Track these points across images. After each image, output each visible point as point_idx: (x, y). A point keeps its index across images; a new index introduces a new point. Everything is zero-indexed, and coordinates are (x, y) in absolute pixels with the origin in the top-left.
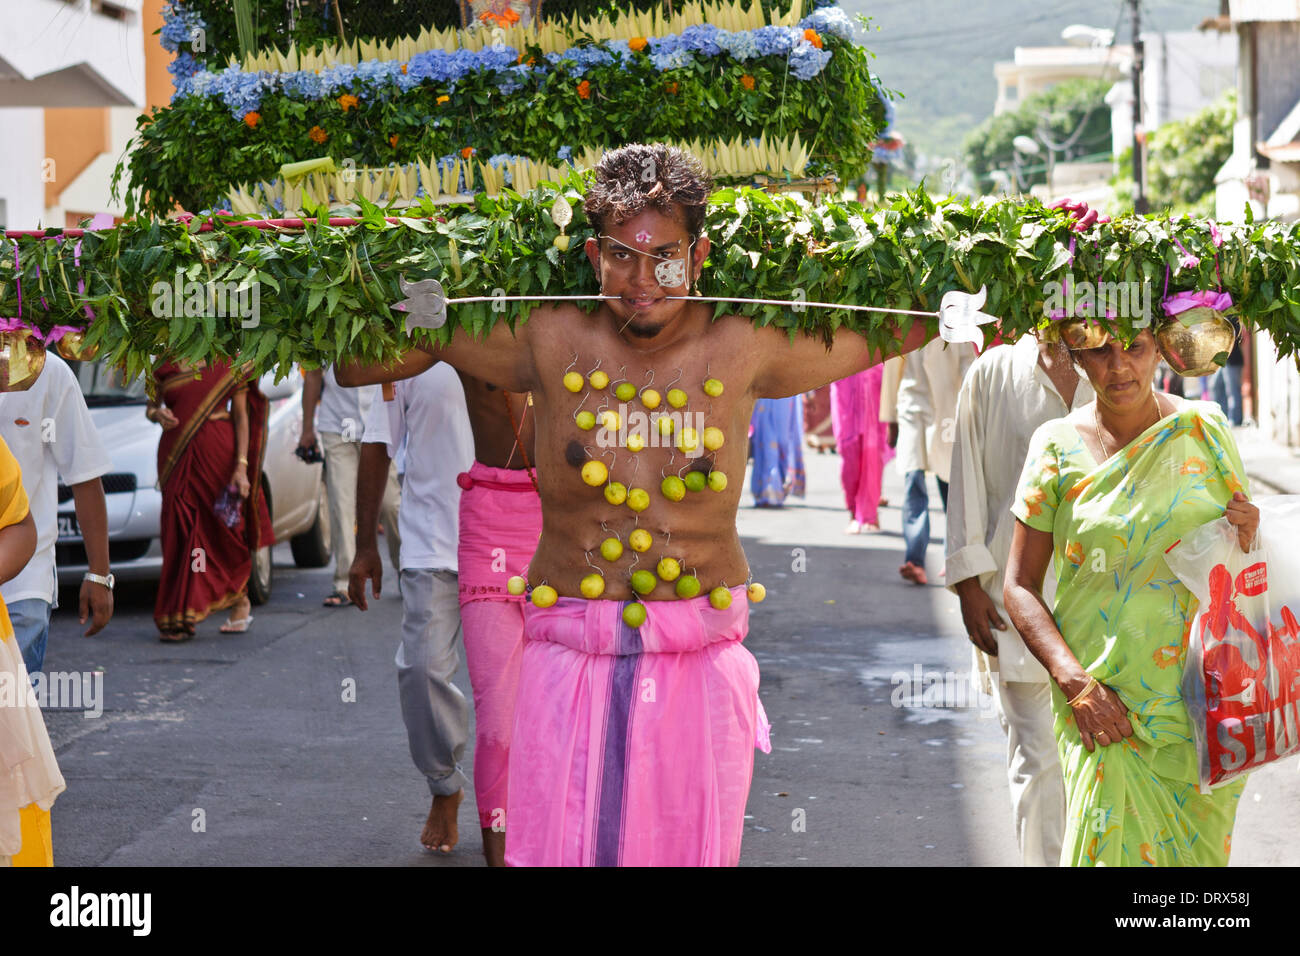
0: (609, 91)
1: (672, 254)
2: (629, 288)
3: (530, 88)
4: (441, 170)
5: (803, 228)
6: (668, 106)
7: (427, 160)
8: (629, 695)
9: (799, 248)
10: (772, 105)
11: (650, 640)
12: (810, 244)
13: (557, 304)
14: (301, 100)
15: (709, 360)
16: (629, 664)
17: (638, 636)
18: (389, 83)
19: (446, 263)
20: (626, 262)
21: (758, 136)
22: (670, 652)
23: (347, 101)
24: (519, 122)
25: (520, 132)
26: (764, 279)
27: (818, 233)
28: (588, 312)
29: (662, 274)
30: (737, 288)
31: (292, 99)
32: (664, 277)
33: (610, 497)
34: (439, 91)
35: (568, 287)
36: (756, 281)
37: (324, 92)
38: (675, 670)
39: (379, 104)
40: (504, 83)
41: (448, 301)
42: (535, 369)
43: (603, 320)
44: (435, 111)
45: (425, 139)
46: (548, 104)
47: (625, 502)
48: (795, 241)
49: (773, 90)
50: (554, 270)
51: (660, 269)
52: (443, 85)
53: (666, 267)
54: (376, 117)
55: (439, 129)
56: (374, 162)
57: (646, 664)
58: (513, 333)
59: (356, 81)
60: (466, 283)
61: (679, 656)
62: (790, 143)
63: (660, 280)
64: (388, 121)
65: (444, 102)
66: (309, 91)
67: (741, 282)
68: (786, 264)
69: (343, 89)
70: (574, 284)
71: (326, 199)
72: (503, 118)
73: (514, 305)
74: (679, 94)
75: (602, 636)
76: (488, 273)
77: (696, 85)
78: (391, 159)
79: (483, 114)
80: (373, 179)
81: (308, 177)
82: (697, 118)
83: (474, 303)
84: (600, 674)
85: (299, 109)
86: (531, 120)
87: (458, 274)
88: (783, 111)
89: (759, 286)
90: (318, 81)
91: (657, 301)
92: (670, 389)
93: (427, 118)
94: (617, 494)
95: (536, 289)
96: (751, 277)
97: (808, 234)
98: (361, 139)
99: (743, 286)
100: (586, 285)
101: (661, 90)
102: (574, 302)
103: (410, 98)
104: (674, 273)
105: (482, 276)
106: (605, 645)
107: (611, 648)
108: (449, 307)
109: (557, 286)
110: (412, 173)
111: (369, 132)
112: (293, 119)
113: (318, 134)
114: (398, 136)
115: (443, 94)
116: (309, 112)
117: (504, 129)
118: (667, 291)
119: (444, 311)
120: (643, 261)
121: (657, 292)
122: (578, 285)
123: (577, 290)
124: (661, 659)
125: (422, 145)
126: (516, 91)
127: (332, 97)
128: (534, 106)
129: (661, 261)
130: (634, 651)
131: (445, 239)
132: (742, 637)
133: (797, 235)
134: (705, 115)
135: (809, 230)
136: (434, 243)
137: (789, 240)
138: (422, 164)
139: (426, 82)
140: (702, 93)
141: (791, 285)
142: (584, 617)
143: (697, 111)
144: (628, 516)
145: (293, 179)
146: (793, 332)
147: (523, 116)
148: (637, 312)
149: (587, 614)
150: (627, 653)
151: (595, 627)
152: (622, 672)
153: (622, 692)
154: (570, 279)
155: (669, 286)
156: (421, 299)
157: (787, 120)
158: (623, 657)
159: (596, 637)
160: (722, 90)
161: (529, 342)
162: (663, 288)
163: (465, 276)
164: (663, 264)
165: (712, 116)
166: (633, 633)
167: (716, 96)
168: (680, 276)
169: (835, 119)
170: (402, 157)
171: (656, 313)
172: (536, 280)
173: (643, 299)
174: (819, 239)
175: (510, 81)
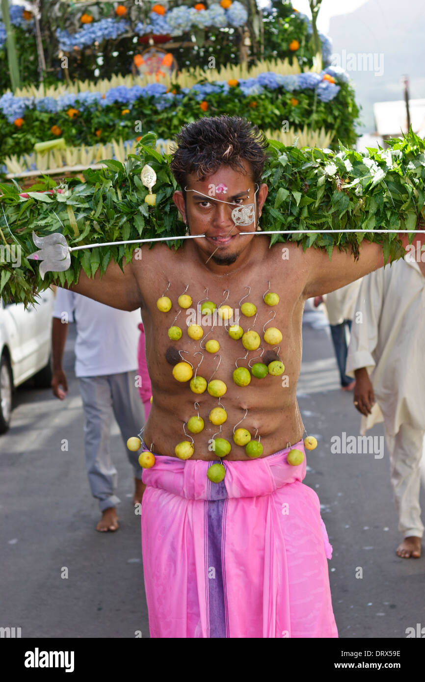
0: (219, 106)
1: (243, 199)
2: (211, 229)
3: (174, 105)
4: (125, 148)
5: (331, 169)
6: (252, 112)
7: (118, 141)
8: (220, 532)
9: (330, 186)
10: (308, 113)
11: (233, 490)
12: (339, 182)
13: (152, 246)
14: (46, 112)
15: (270, 278)
16: (218, 507)
17: (224, 488)
18: (96, 103)
19: (66, 223)
20: (209, 209)
21: (302, 130)
22: (248, 497)
23: (72, 112)
24: (168, 123)
25: (169, 128)
26: (305, 213)
27: (342, 172)
28: (176, 248)
29: (237, 216)
30: (286, 221)
31: (41, 111)
32: (239, 219)
33: (193, 389)
34: (123, 108)
35: (159, 232)
36: (300, 213)
37: (59, 109)
38: (252, 509)
39: (90, 113)
40: (159, 103)
41: (71, 249)
42: (140, 294)
43: (189, 252)
44: (121, 117)
45: (116, 131)
46: (184, 113)
47: (206, 390)
48: (327, 181)
49: (310, 105)
50: (147, 221)
51: (235, 213)
52: (126, 105)
53: (240, 211)
54: (88, 120)
55: (124, 127)
56: (88, 144)
57: (230, 506)
58: (122, 269)
59: (77, 102)
60: (81, 238)
61: (255, 499)
62: (320, 134)
63: (235, 222)
64: (95, 121)
65: (126, 114)
66: (51, 107)
67: (288, 216)
68: (321, 198)
69: (70, 107)
70: (163, 229)
71: (61, 163)
72: (160, 121)
73: (121, 249)
74: (257, 107)
75: (197, 488)
76: (97, 228)
77: (267, 103)
78: (97, 142)
79: (148, 119)
80: (87, 152)
81: (50, 150)
82: (267, 120)
83: (91, 249)
84: (198, 517)
85: (45, 117)
86: (175, 122)
87: (76, 231)
88: (315, 117)
89: (302, 218)
90: (56, 102)
91: (233, 237)
92: (243, 303)
93: (117, 121)
94: (199, 385)
95: (135, 235)
96: (295, 211)
97: (335, 175)
98: (80, 132)
99: (290, 219)
100: (172, 229)
101: (248, 105)
102: (164, 242)
103: (107, 110)
104: (247, 214)
105: (93, 230)
106: (199, 494)
107: (203, 496)
108: (72, 253)
109: (150, 231)
110: (109, 149)
111: (85, 129)
112: (42, 122)
113: (56, 130)
114: (101, 129)
115: (126, 109)
116: (51, 119)
117: (160, 127)
118: (240, 229)
119: (69, 257)
120: (222, 208)
121: (233, 230)
122: (166, 230)
123: (166, 234)
124: (241, 503)
125: (114, 134)
126: (166, 108)
127: (64, 111)
128: (177, 113)
129: (235, 207)
130: (220, 497)
131: (64, 206)
132: (301, 479)
133: (328, 176)
134: (272, 119)
135: (335, 172)
136: (56, 210)
137: (321, 180)
138: (115, 144)
139: (116, 102)
140: (270, 107)
141: (326, 214)
142: (182, 473)
143: (268, 116)
144: (209, 400)
145: (42, 152)
146: (330, 249)
147: (170, 119)
148: (219, 246)
149: (185, 470)
150: (215, 499)
151: (192, 481)
152: (214, 514)
153: (215, 528)
154: (160, 226)
155: (244, 225)
156: (50, 249)
157: (317, 122)
158: (213, 502)
159: (192, 488)
160: (281, 106)
161: (135, 274)
162: (238, 227)
163: (81, 232)
164: (237, 209)
165: (276, 119)
166: (220, 486)
167: (278, 108)
168: (250, 217)
169: (342, 123)
170: (104, 141)
171: (232, 246)
172: (134, 230)
173: (223, 237)
174: (343, 178)
175: (163, 102)
